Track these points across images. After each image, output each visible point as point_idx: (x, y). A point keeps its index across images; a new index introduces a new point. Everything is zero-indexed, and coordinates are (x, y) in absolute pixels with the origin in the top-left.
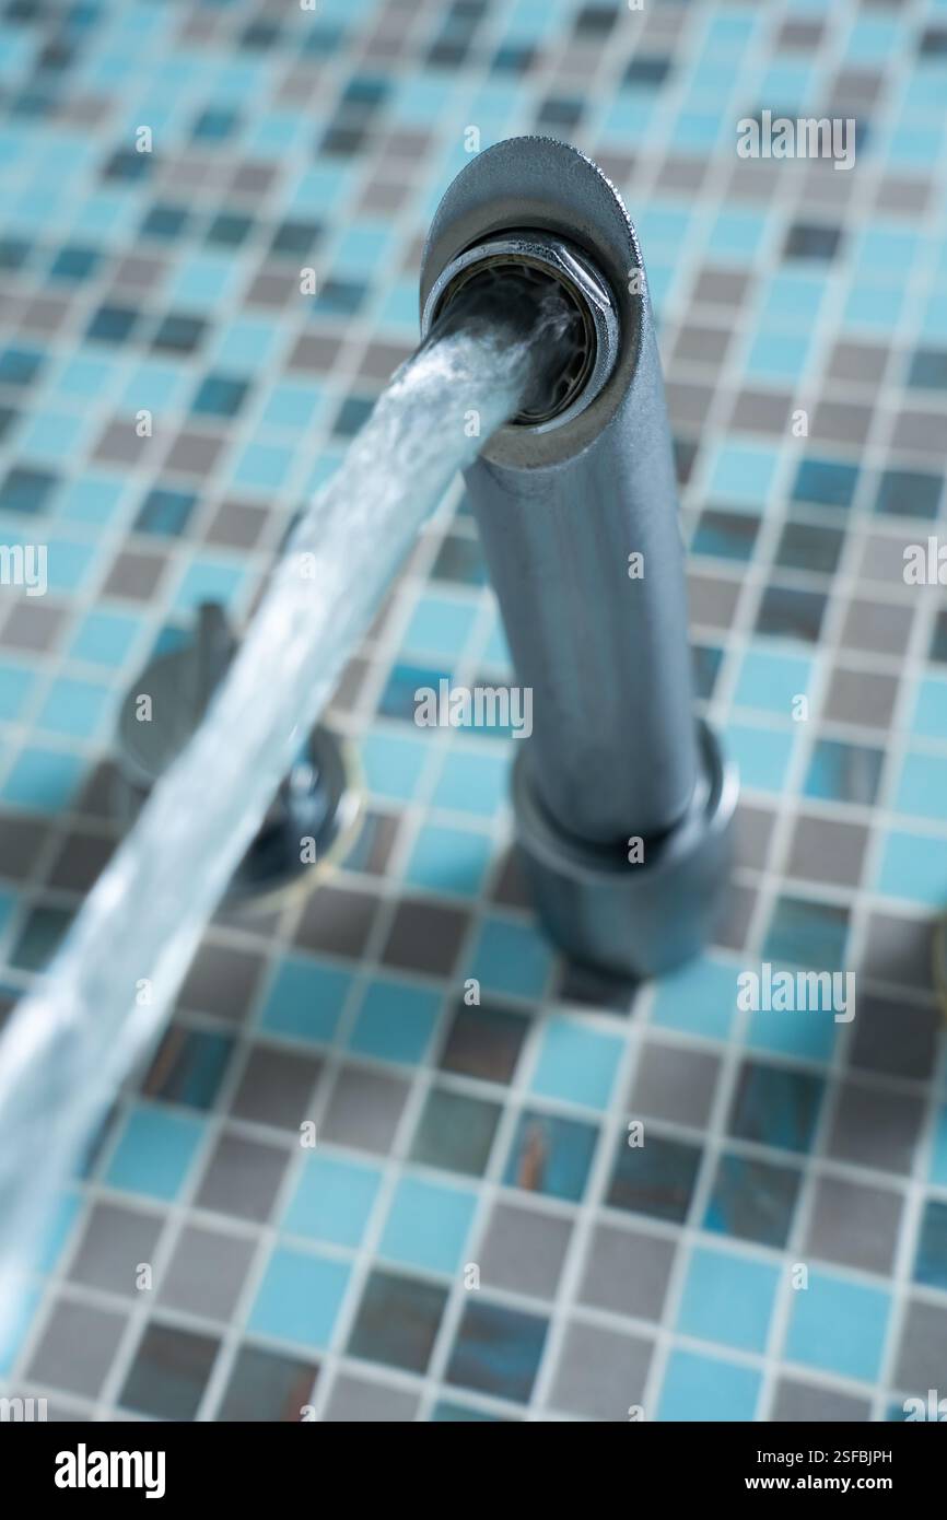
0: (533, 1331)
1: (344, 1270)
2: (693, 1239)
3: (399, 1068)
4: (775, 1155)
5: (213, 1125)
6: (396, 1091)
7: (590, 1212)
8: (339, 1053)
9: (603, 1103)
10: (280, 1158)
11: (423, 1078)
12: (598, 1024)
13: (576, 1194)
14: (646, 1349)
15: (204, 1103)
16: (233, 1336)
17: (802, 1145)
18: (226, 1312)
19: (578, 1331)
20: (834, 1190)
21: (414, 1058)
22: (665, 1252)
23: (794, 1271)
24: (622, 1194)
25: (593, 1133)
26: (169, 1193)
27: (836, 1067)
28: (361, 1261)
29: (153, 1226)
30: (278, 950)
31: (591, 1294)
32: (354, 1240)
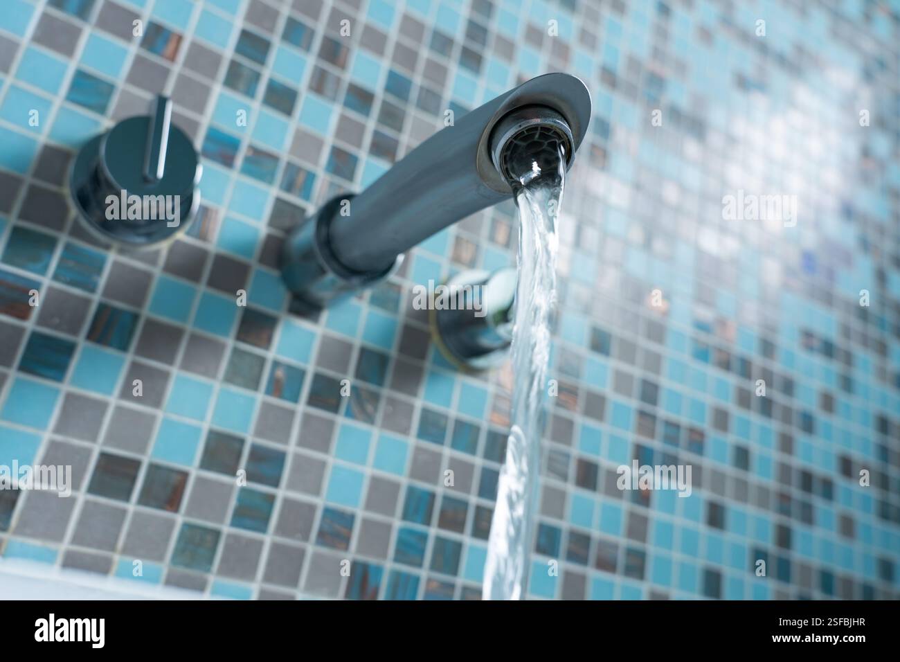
0: (280, 458)
1: (197, 430)
2: (341, 420)
3: (221, 338)
4: (372, 387)
5: (129, 357)
6: (218, 348)
7: (301, 407)
8: (189, 327)
9: (306, 361)
10: (165, 376)
11: (230, 342)
12: (304, 325)
13: (295, 399)
14: (323, 465)
15: (124, 348)
16: (146, 460)
17: (380, 383)
18: (142, 450)
19: (297, 457)
20: (392, 402)
21: (226, 333)
22: (331, 424)
23: (375, 433)
24: (314, 400)
25: (302, 373)
26: (110, 393)
27: (393, 352)
28: (206, 426)
29: (103, 406)
30: (157, 272)
31: (302, 442)
32: (202, 418)
